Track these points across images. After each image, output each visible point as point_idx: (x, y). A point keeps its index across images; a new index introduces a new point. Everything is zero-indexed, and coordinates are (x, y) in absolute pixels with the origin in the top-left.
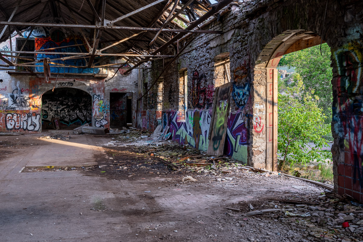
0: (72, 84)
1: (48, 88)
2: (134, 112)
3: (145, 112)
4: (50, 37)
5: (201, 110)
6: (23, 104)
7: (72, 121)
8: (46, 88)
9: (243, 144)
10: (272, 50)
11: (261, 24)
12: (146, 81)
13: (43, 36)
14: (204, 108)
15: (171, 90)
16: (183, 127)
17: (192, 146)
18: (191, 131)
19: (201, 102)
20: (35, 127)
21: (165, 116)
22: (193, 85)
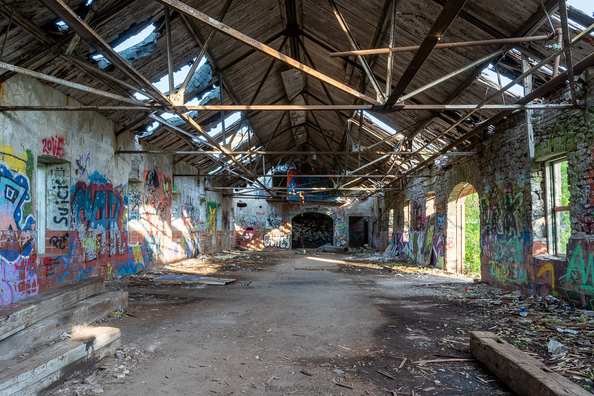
0: (317, 209)
1: (297, 213)
2: (370, 233)
3: (379, 234)
4: (299, 170)
5: (419, 232)
6: (277, 226)
7: (315, 242)
8: (296, 213)
9: (441, 256)
10: (459, 193)
11: (450, 175)
12: (380, 207)
13: (294, 169)
14: (420, 230)
15: (399, 216)
16: (406, 246)
17: (413, 260)
18: (412, 248)
19: (419, 226)
20: (286, 245)
21: (394, 238)
22: (414, 213)
